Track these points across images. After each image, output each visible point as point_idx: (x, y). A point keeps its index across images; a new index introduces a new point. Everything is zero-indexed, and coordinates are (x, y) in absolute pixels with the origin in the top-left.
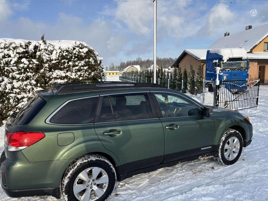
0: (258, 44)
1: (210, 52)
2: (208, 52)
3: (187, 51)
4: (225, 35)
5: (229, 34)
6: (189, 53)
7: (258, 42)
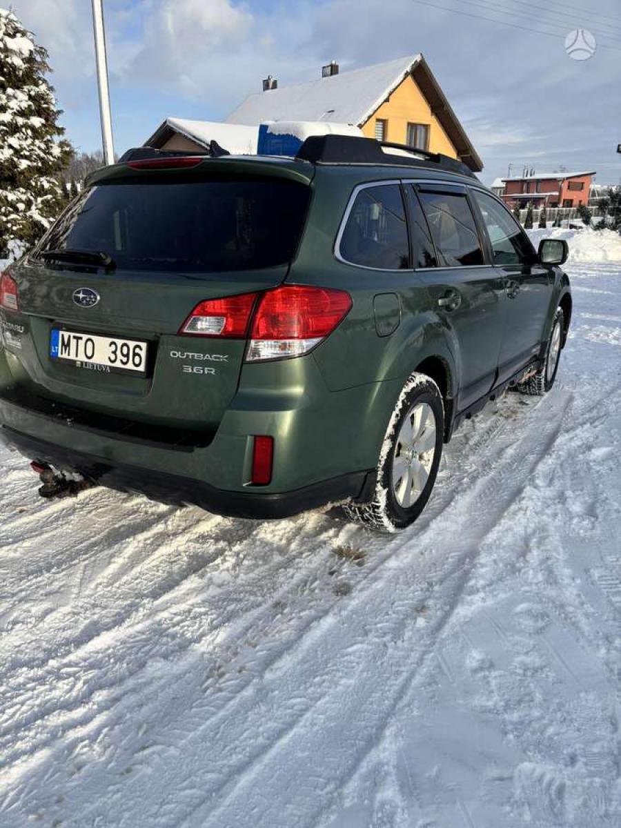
0: (366, 122)
1: (268, 132)
2: (263, 129)
3: (174, 125)
4: (266, 86)
5: (275, 86)
6: (183, 133)
7: (365, 118)
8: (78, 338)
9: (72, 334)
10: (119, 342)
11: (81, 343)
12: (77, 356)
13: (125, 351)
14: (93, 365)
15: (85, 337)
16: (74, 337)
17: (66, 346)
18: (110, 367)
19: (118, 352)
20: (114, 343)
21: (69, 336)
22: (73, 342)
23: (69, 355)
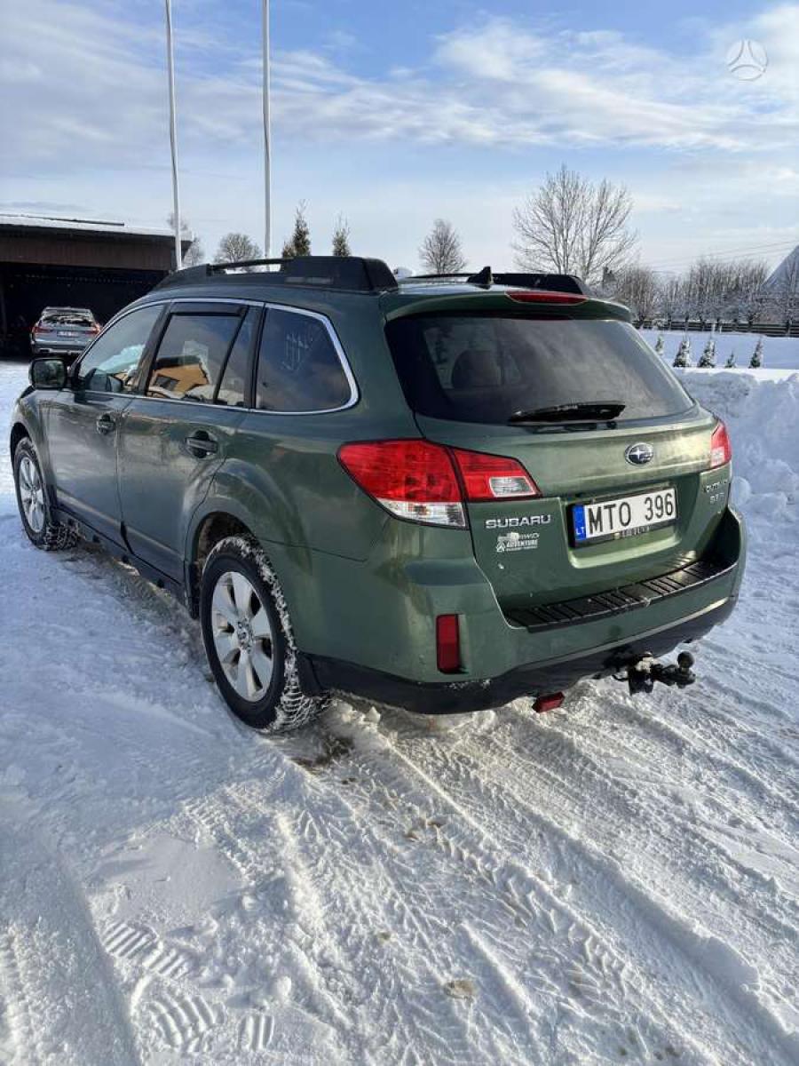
8: (610, 507)
9: (602, 505)
10: (653, 496)
11: (615, 511)
12: (612, 528)
13: (659, 504)
14: (633, 530)
15: (618, 502)
16: (606, 507)
17: (597, 521)
18: (650, 526)
19: (654, 508)
20: (648, 499)
21: (599, 508)
22: (605, 513)
23: (601, 530)
